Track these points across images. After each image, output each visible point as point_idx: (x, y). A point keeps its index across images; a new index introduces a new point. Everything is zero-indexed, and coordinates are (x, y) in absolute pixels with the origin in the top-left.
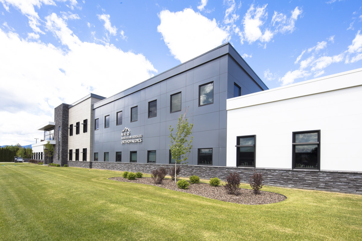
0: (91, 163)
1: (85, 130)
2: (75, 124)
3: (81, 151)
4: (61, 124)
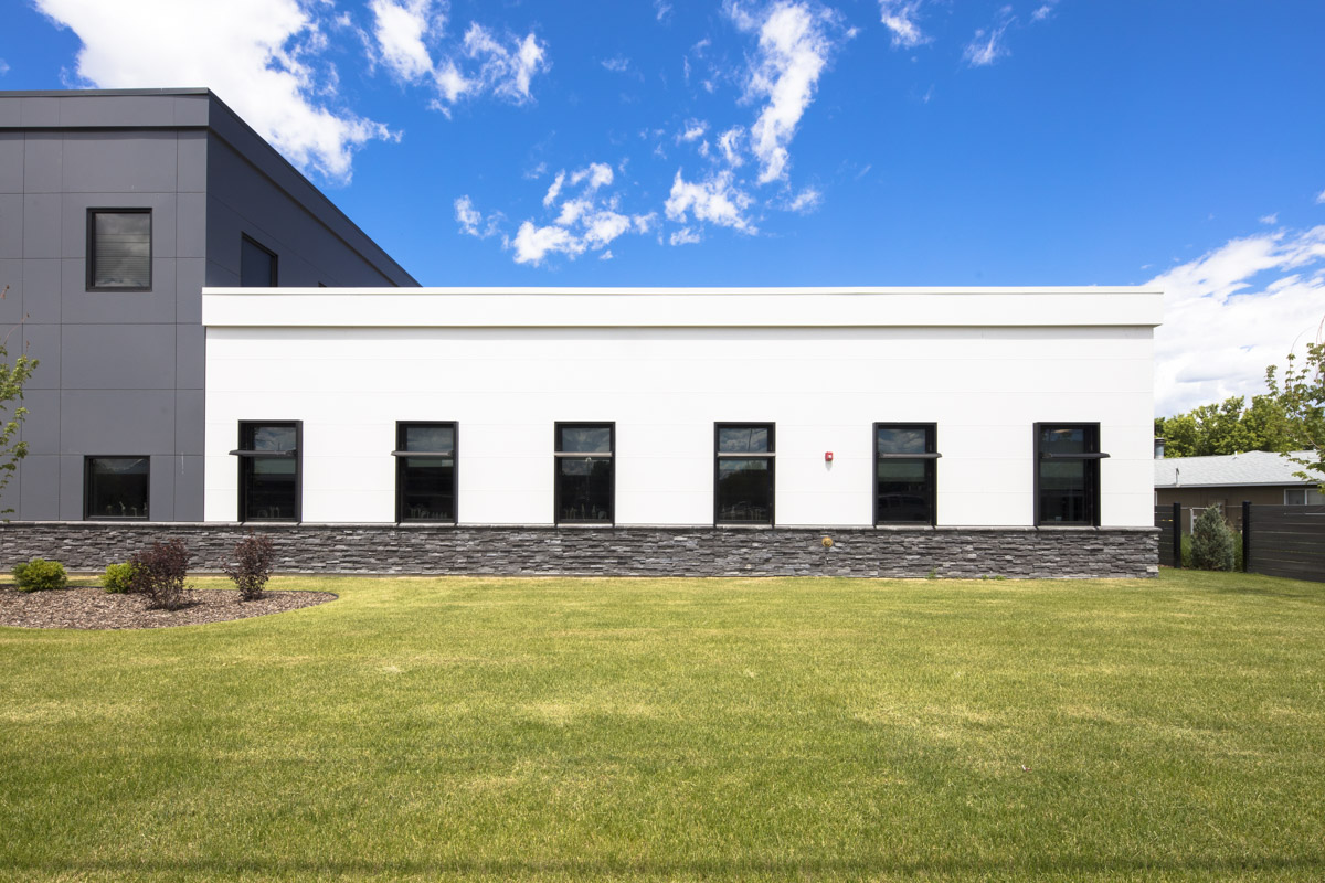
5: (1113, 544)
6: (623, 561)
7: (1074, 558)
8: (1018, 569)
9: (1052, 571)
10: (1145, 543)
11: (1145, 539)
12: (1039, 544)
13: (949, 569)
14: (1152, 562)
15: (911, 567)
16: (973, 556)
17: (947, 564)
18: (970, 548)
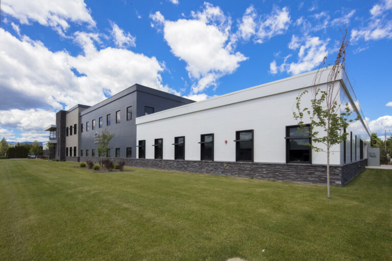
0: (79, 158)
1: (75, 133)
2: (69, 128)
3: (73, 149)
4: (59, 127)
5: (319, 171)
6: (186, 169)
7: (302, 176)
8: (280, 178)
9: (294, 180)
10: (335, 171)
11: (334, 170)
12: (288, 169)
13: (258, 176)
14: (338, 180)
15: (247, 175)
16: (265, 172)
17: (257, 175)
18: (264, 170)
